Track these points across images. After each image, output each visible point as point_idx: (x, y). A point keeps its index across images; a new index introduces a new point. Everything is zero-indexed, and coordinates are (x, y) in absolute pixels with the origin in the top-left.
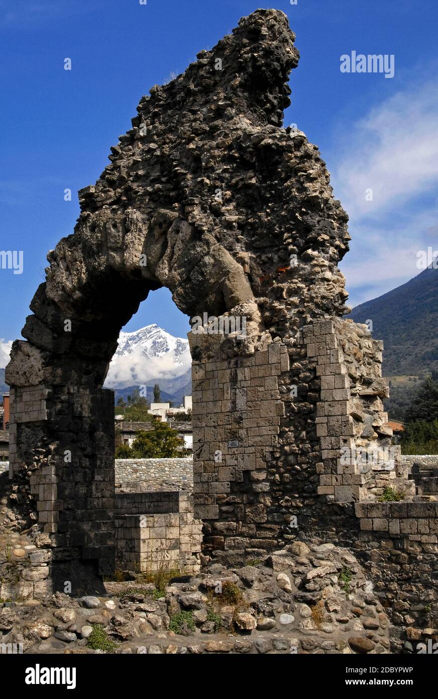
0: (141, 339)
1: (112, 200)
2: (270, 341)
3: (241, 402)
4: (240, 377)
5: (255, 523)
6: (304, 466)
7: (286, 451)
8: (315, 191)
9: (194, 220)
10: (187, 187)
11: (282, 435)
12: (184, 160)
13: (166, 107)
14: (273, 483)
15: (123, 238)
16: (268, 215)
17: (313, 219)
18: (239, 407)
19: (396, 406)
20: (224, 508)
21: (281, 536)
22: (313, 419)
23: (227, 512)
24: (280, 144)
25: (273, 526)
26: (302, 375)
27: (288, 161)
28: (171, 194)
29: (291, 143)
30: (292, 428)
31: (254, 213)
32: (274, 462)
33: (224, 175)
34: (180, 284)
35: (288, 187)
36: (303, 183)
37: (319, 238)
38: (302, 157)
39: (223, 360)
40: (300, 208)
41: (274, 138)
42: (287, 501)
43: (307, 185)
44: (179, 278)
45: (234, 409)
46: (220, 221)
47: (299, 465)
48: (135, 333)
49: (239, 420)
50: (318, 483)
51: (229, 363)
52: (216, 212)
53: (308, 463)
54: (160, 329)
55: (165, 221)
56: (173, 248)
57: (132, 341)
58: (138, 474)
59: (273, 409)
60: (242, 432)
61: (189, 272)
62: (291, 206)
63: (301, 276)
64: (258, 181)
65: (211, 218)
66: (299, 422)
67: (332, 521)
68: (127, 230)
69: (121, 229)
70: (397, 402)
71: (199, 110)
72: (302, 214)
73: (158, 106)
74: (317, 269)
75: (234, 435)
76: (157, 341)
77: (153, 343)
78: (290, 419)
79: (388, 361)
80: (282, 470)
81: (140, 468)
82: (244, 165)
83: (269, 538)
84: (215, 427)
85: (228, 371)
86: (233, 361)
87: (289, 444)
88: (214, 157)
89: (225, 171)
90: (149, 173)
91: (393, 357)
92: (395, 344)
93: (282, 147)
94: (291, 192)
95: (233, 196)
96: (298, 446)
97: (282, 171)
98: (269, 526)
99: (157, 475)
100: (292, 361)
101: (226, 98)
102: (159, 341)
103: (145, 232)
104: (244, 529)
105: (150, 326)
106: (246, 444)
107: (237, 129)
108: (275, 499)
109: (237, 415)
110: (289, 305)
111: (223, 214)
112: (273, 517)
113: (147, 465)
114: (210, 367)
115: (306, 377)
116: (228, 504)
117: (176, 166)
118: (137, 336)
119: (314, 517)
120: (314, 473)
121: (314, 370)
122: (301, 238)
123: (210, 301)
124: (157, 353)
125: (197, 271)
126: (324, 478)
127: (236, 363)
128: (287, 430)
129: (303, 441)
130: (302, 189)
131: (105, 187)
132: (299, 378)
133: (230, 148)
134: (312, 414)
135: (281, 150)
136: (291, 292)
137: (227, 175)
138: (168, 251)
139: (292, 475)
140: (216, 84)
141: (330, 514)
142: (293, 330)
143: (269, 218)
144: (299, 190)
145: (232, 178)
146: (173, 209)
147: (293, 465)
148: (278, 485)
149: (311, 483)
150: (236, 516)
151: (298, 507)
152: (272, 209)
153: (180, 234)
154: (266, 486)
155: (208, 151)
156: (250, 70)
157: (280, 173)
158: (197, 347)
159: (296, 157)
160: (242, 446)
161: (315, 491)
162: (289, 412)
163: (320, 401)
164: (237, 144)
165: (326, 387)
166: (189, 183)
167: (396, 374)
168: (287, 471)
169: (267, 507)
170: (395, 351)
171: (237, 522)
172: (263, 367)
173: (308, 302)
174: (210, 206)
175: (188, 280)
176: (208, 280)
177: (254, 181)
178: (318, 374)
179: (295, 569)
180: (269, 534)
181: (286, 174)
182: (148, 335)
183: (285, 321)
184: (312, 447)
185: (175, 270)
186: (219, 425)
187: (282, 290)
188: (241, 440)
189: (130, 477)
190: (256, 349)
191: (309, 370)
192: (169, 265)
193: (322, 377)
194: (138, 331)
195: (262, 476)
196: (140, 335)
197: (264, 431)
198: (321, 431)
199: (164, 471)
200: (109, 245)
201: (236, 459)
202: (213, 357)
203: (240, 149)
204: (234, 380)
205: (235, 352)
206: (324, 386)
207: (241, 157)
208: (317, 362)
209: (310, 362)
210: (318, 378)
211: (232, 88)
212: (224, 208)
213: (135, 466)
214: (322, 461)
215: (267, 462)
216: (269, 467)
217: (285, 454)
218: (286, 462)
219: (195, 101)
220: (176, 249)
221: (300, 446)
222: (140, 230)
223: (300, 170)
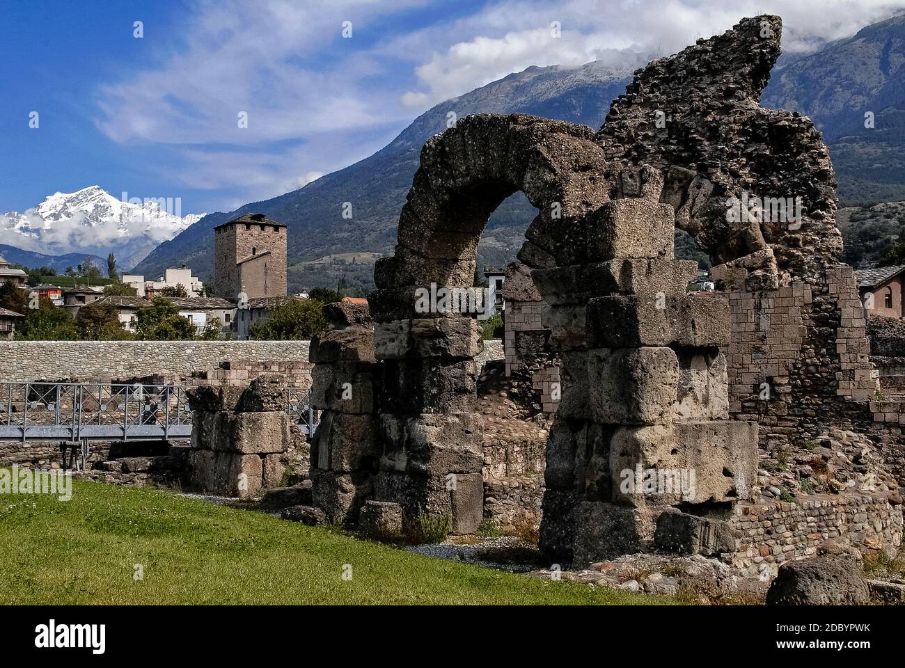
0: (80, 201)
1: (623, 154)
2: (790, 279)
3: (765, 325)
4: (764, 305)
5: (776, 415)
6: (824, 375)
7: (808, 363)
8: (826, 166)
9: (718, 180)
10: (705, 151)
11: (803, 351)
12: (700, 129)
13: (665, 81)
14: (794, 386)
15: (641, 187)
16: (780, 180)
17: (822, 187)
18: (762, 328)
19: (360, 283)
20: (746, 404)
21: (801, 424)
22: (834, 340)
23: (749, 407)
24: (793, 126)
25: (793, 418)
26: (823, 307)
27: (800, 140)
28: (683, 155)
29: (802, 126)
30: (813, 346)
31: (766, 178)
32: (796, 371)
33: (740, 145)
34: (702, 229)
35: (801, 160)
36: (816, 158)
37: (827, 202)
38: (811, 138)
39: (748, 291)
40: (813, 178)
41: (788, 120)
42: (807, 399)
43: (820, 160)
44: (701, 224)
45: (758, 329)
46: (738, 182)
47: (820, 373)
48: (73, 195)
49: (763, 339)
50: (838, 387)
51: (754, 294)
52: (735, 174)
53: (827, 372)
54: (103, 192)
55: (686, 178)
56: (694, 200)
57: (70, 204)
58: (226, 356)
59: (796, 331)
60: (766, 348)
61: (712, 220)
62: (804, 175)
63: (813, 230)
64: (770, 152)
65: (731, 179)
66: (819, 342)
67: (847, 414)
68: (643, 182)
69: (638, 179)
70: (360, 279)
71: (706, 88)
72: (814, 182)
73: (657, 79)
74: (829, 226)
75: (757, 350)
76: (99, 204)
77: (95, 206)
78: (811, 339)
79: (352, 237)
80: (803, 377)
81: (227, 350)
82: (756, 138)
83: (790, 427)
84: (738, 343)
85: (753, 301)
86: (757, 293)
87: (809, 358)
88: (731, 129)
89: (741, 142)
90: (656, 135)
91: (357, 232)
92: (360, 220)
93: (794, 128)
94: (803, 165)
95: (747, 163)
96: (819, 359)
97: (794, 147)
98: (790, 417)
99: (244, 357)
100: (814, 295)
101: (735, 82)
102: (102, 204)
103: (662, 184)
104: (766, 420)
105: (92, 188)
106: (770, 357)
107: (751, 109)
108: (795, 398)
109: (761, 334)
110: (805, 252)
111: (741, 177)
112: (794, 411)
113: (234, 348)
114: (734, 296)
115: (827, 308)
116: (750, 401)
117: (693, 133)
118: (77, 198)
119: (832, 412)
120: (834, 379)
121: (835, 304)
122: (811, 201)
123: (732, 244)
124: (100, 218)
125: (721, 221)
126: (842, 384)
127: (761, 295)
128: (809, 347)
129: (823, 356)
130: (814, 163)
131: (615, 143)
132: (821, 309)
133: (744, 124)
134: (833, 336)
135: (793, 131)
136: (806, 243)
137: (742, 145)
138: (690, 202)
139: (812, 380)
140: (723, 68)
141: (846, 409)
142: (810, 271)
143: (782, 183)
144: (811, 163)
145: (746, 148)
146: (690, 168)
147: (813, 373)
148: (799, 388)
149: (831, 387)
150: (758, 410)
151: (817, 404)
152: (785, 177)
153: (702, 190)
154: (788, 389)
155: (727, 125)
156: (758, 62)
157: (792, 148)
158: (721, 280)
159: (807, 137)
160: (765, 358)
161: (834, 392)
162: (811, 334)
163: (840, 326)
164: (751, 122)
165: (846, 316)
166: (707, 148)
167: (360, 250)
168: (808, 378)
169: (788, 404)
170: (359, 226)
171: (760, 414)
172: (787, 299)
173: (824, 251)
174: (729, 169)
175: (711, 226)
176: (731, 228)
177: (768, 152)
178: (839, 307)
179: (846, 449)
180: (790, 424)
181: (797, 150)
182: (89, 198)
183: (803, 264)
184: (832, 360)
185: (697, 218)
186: (742, 341)
187: (799, 240)
188: (765, 353)
189: (217, 359)
190: (781, 285)
191: (830, 303)
192: (691, 213)
193: (842, 309)
194: (78, 193)
195: (785, 381)
196: (80, 197)
197: (787, 347)
198: (841, 349)
199: (251, 353)
200: (625, 192)
201: (760, 368)
202: (737, 289)
203: (753, 125)
204: (758, 307)
205: (761, 286)
206: (844, 316)
207: (754, 131)
208: (838, 298)
209: (831, 298)
210: (840, 309)
211: (741, 74)
212: (741, 171)
213: (223, 348)
214: (842, 371)
215: (790, 371)
216: (790, 374)
217: (807, 365)
218: (807, 372)
219: (701, 80)
220: (697, 201)
221: (821, 359)
222: (658, 182)
223: (812, 148)
